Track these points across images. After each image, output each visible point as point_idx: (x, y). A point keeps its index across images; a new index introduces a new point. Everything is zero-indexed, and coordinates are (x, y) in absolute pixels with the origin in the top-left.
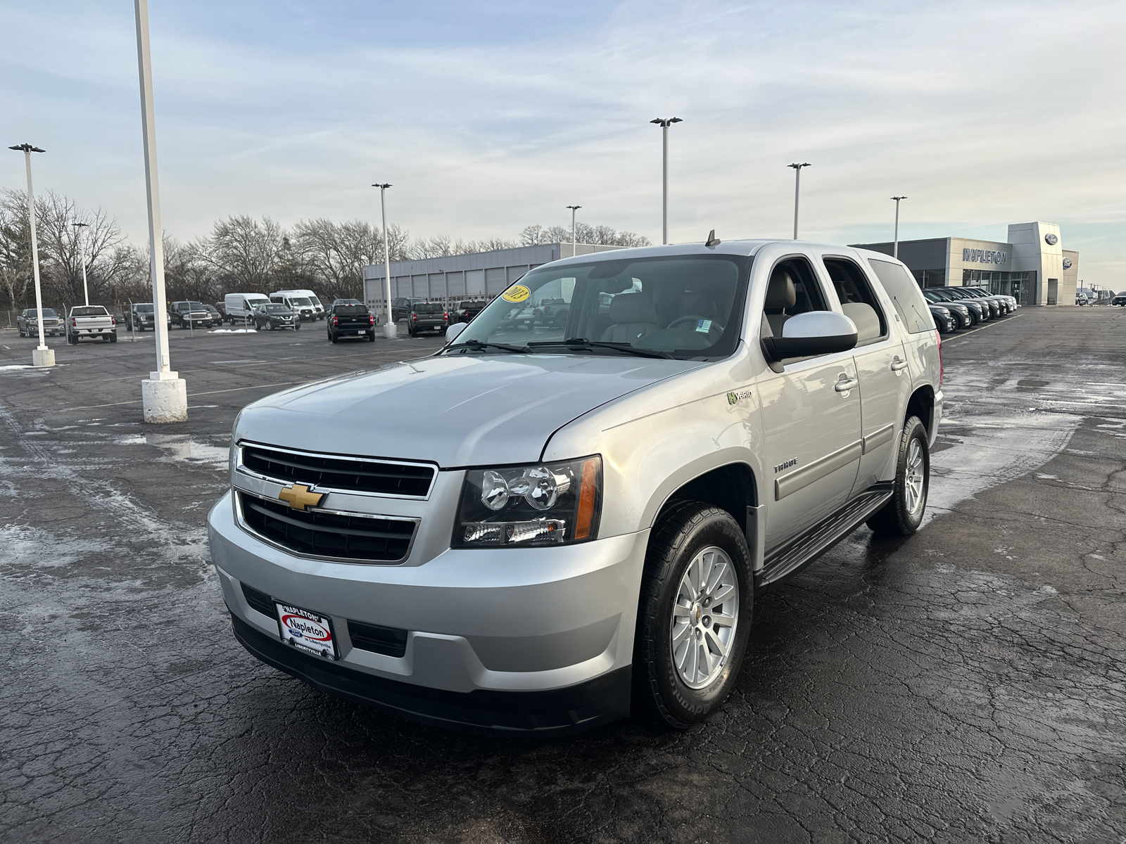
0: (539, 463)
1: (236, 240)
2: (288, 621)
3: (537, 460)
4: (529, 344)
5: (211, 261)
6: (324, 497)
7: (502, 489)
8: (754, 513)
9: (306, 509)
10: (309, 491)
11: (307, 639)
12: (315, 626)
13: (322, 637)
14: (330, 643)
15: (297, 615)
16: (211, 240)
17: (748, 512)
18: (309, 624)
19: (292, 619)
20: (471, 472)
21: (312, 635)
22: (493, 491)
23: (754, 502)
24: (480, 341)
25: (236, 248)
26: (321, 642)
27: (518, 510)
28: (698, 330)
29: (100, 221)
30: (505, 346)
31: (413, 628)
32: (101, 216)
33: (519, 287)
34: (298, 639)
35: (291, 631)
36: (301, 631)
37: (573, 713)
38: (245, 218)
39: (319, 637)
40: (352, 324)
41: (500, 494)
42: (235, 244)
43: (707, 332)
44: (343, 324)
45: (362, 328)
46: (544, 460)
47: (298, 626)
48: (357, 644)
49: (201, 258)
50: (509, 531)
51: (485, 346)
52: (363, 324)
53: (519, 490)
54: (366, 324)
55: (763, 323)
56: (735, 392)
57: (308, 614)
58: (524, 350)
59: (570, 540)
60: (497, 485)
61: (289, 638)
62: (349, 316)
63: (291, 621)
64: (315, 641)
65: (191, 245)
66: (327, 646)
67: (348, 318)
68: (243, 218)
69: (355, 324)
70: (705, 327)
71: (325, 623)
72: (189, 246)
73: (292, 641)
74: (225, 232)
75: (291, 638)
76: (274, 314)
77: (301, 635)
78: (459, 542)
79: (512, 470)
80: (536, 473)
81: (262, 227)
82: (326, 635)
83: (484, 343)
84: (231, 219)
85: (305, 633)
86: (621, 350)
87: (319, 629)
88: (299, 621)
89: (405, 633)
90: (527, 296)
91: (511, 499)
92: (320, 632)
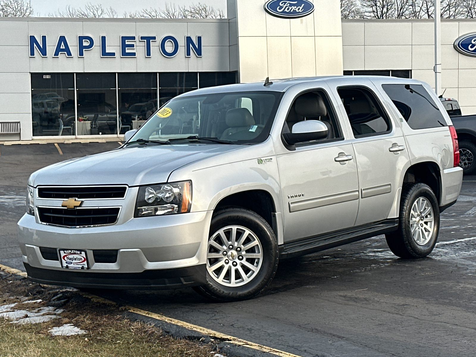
2: (66, 258)
6: (82, 202)
9: (74, 208)
10: (75, 200)
11: (74, 264)
12: (78, 256)
13: (81, 261)
15: (71, 254)
18: (75, 256)
19: (68, 256)
22: (150, 195)
28: (250, 130)
30: (158, 142)
31: (120, 248)
33: (166, 109)
35: (66, 263)
36: (71, 261)
37: (182, 279)
47: (70, 259)
53: (160, 195)
55: (285, 126)
56: (262, 159)
63: (67, 257)
66: (83, 264)
70: (254, 129)
73: (67, 267)
75: (67, 265)
77: (72, 263)
80: (166, 187)
82: (83, 259)
86: (213, 141)
87: (80, 257)
90: (171, 113)
91: (157, 199)
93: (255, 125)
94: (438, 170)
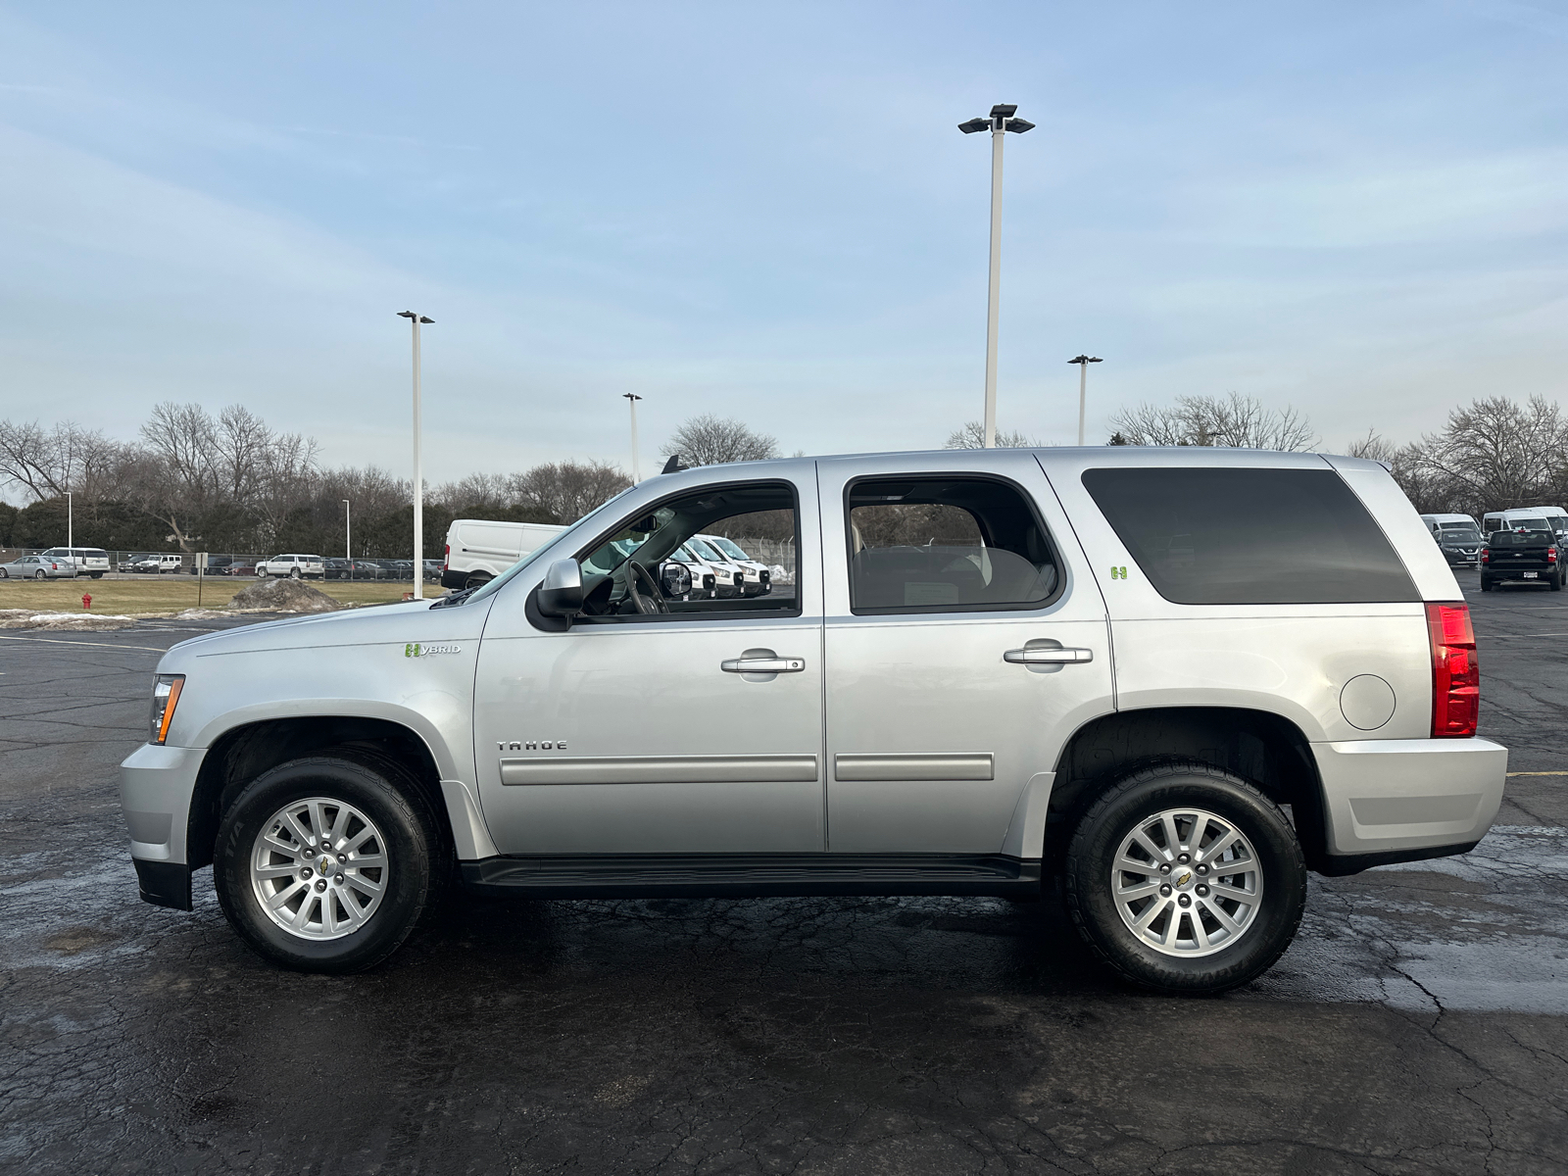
1: (1483, 435)
5: (1442, 468)
16: (1442, 437)
25: (1481, 446)
29: (1288, 424)
32: (1291, 417)
38: (1499, 400)
40: (1514, 561)
42: (1481, 440)
44: (1497, 561)
45: (1531, 567)
49: (1427, 463)
52: (1534, 561)
54: (1541, 561)
62: (1508, 549)
65: (1412, 446)
67: (1510, 552)
68: (1495, 402)
69: (1520, 561)
72: (1410, 448)
74: (1465, 423)
76: (1451, 544)
81: (1527, 412)
84: (1476, 405)
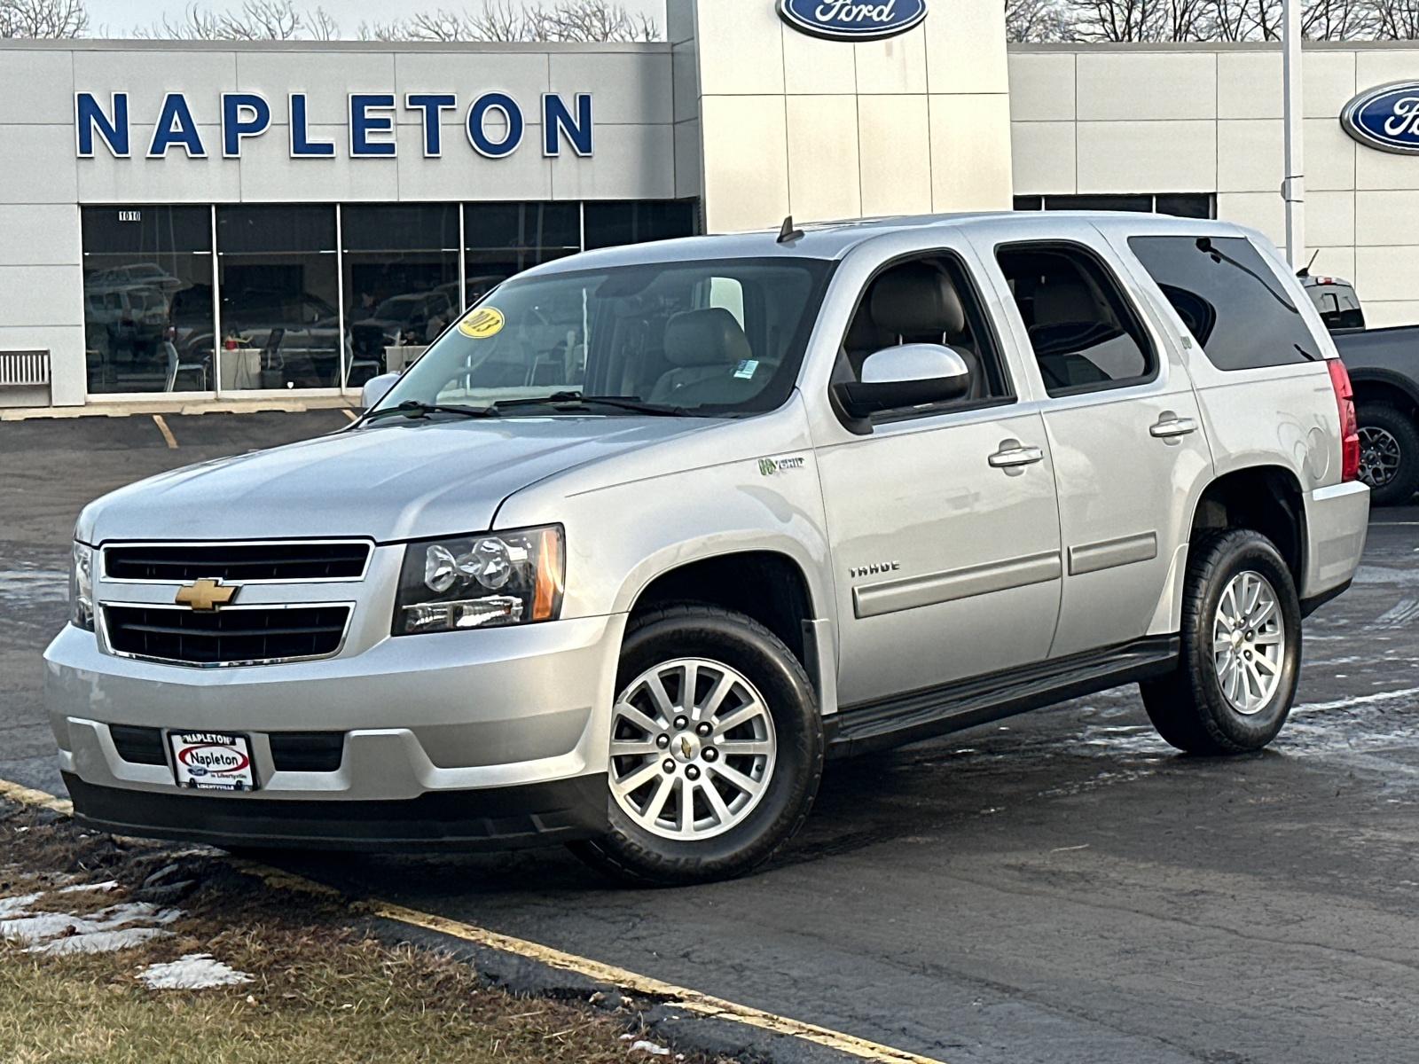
0: (489, 532)
3: (486, 528)
4: (497, 404)
6: (237, 590)
7: (450, 569)
8: (811, 629)
9: (214, 608)
10: (216, 585)
12: (227, 753)
14: (247, 771)
17: (803, 629)
20: (413, 546)
21: (222, 767)
22: (439, 568)
23: (810, 614)
24: (421, 402)
26: (234, 773)
27: (467, 589)
28: (738, 375)
33: (487, 311)
34: (199, 779)
35: (190, 771)
36: (205, 766)
39: (232, 766)
41: (448, 573)
43: (749, 377)
46: (495, 528)
47: (202, 760)
48: (280, 766)
50: (458, 613)
51: (431, 409)
56: (773, 459)
57: (219, 737)
58: (489, 413)
59: (526, 619)
60: (443, 563)
61: (188, 781)
63: (192, 755)
64: (225, 774)
70: (748, 371)
71: (240, 742)
73: (193, 784)
77: (206, 772)
78: (400, 627)
79: (459, 542)
82: (240, 760)
83: (428, 403)
85: (213, 767)
86: (627, 407)
87: (231, 754)
88: (204, 752)
89: (341, 735)
90: (500, 326)
91: (459, 579)
92: (234, 758)
93: (753, 358)
94: (1296, 490)
